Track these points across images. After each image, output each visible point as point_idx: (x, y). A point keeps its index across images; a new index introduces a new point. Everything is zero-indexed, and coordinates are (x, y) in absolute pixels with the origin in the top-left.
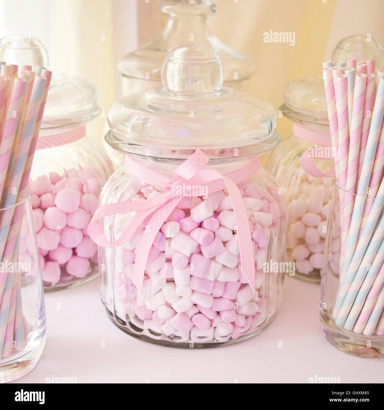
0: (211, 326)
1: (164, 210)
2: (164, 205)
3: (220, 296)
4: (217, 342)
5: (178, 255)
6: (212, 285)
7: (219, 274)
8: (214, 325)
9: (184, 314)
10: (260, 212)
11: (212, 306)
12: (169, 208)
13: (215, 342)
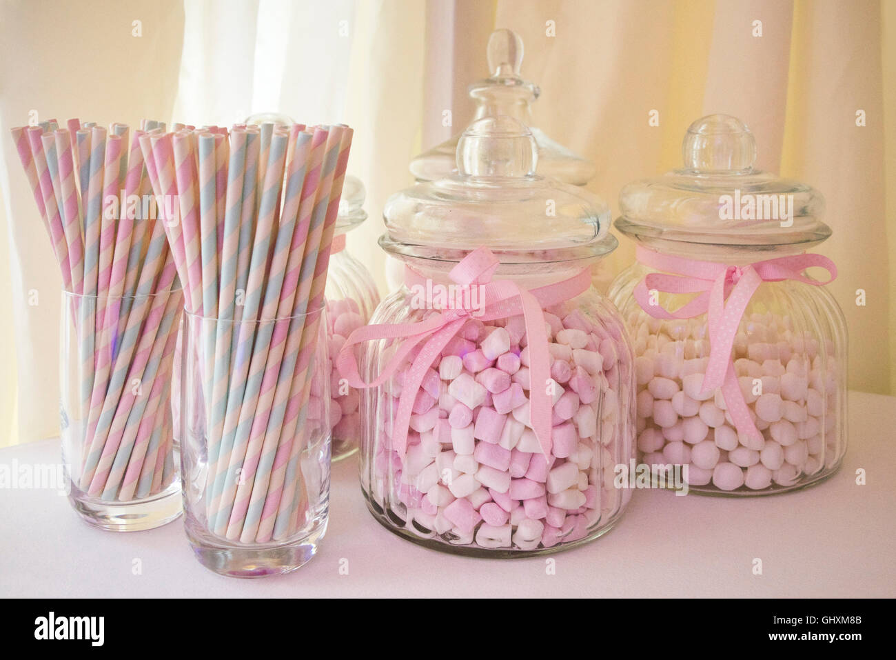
0: (508, 522)
1: (440, 337)
2: (440, 330)
3: (522, 476)
4: (518, 550)
5: (459, 406)
6: (508, 456)
7: (520, 439)
8: (513, 522)
9: (467, 499)
10: (583, 350)
11: (508, 490)
12: (447, 335)
13: (515, 549)
